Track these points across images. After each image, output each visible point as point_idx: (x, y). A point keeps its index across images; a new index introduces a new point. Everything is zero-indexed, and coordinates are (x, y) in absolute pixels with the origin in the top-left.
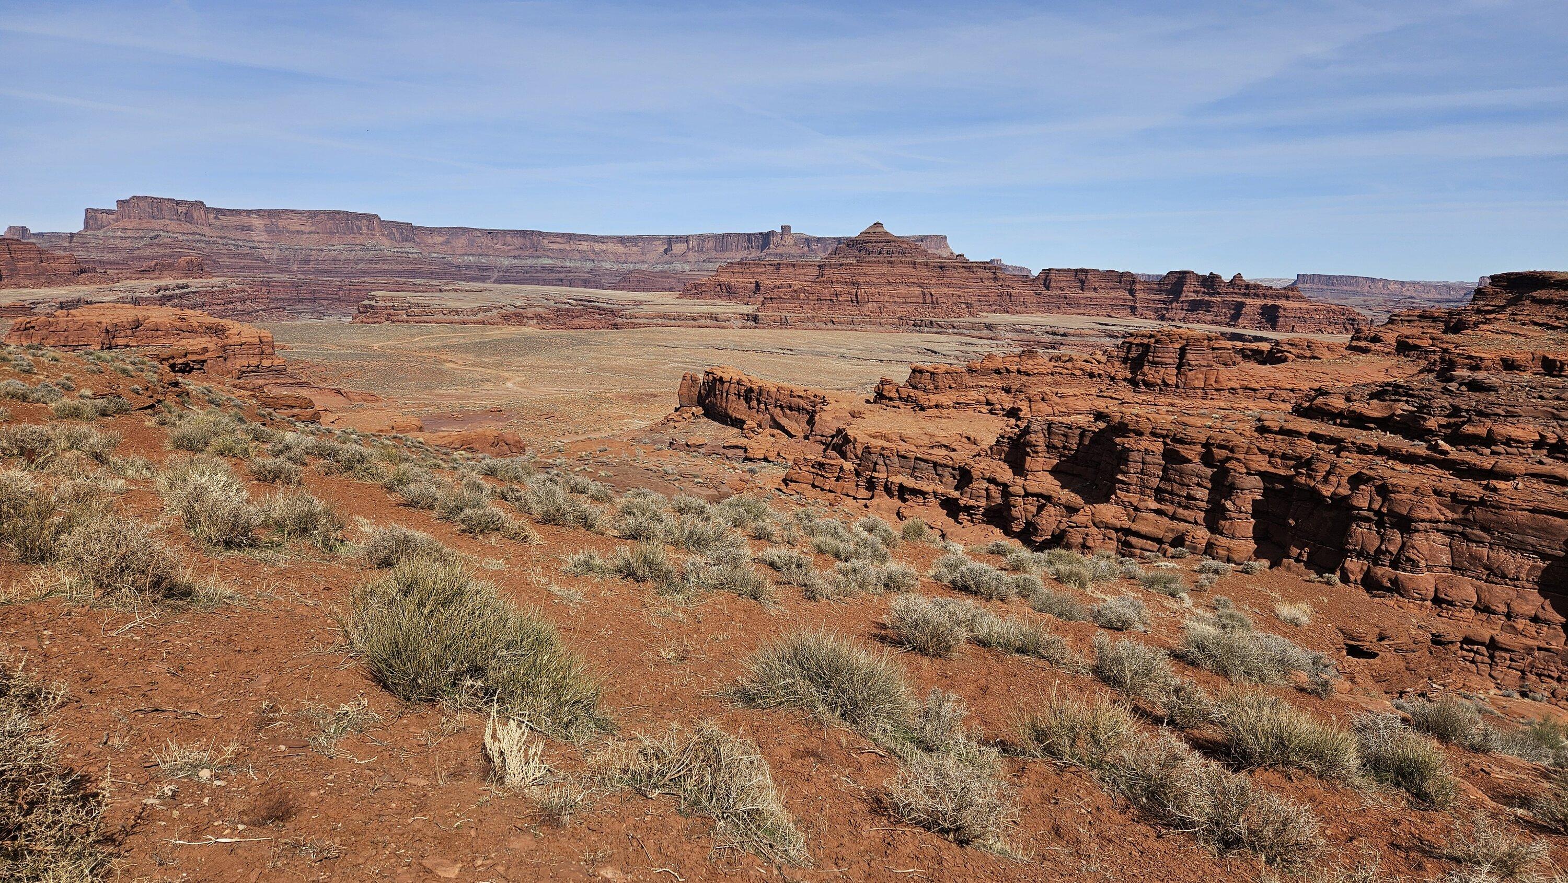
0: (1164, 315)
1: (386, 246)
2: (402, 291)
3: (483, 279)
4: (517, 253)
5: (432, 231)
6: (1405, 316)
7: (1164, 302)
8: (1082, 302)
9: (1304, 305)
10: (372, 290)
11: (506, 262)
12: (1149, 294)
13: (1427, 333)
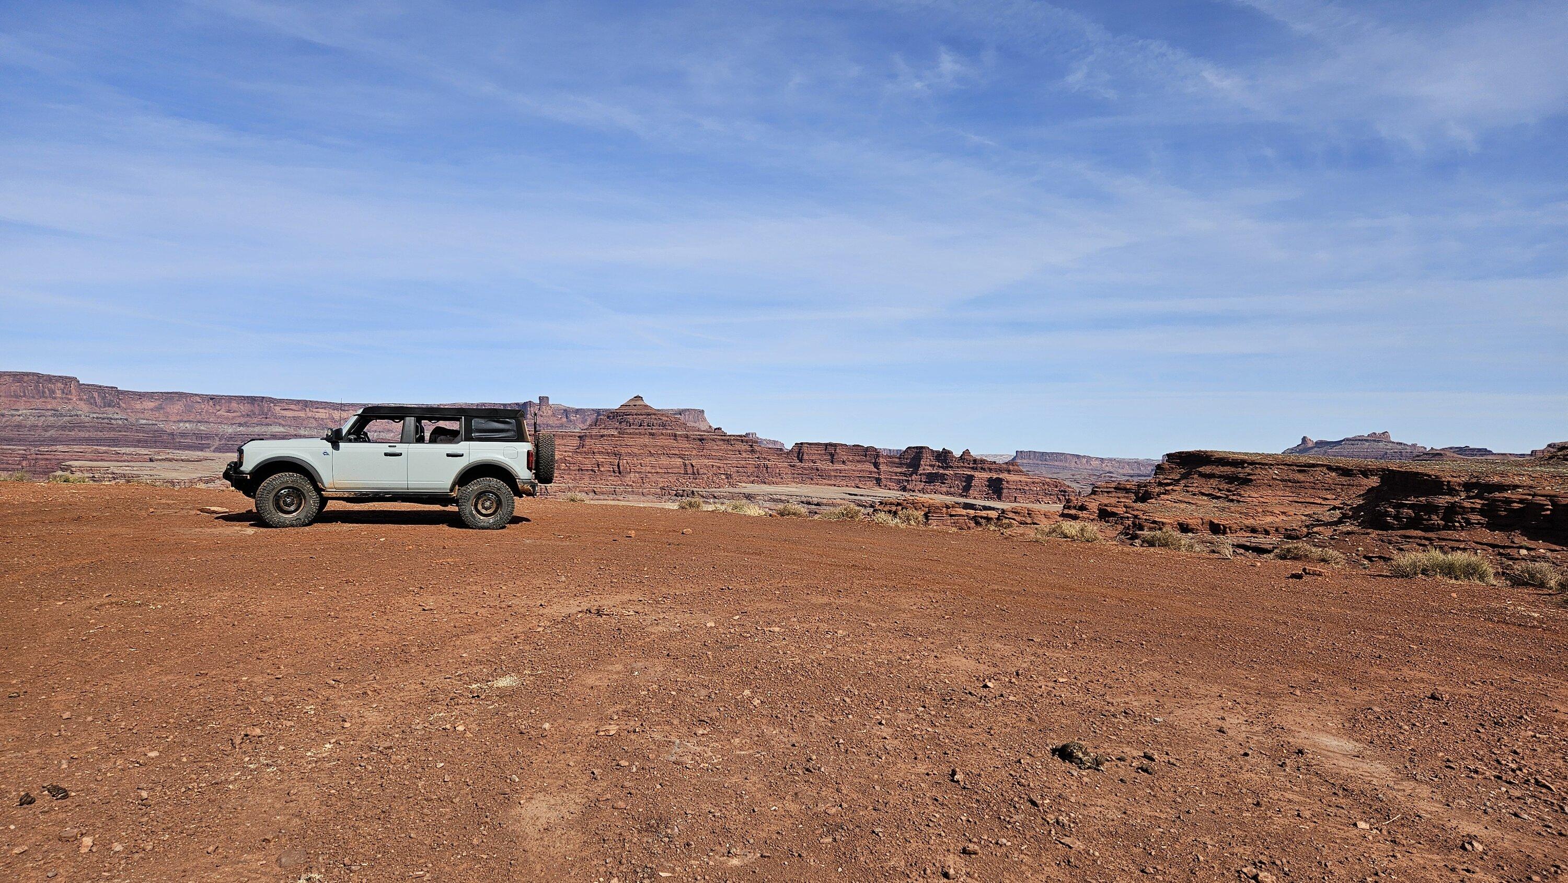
0: (905, 487)
1: (84, 411)
2: (102, 460)
3: (201, 448)
4: (243, 420)
5: (141, 396)
6: (1104, 487)
7: (905, 475)
8: (833, 474)
9: (1023, 478)
10: (64, 460)
11: (230, 430)
12: (892, 467)
13: (1121, 502)
